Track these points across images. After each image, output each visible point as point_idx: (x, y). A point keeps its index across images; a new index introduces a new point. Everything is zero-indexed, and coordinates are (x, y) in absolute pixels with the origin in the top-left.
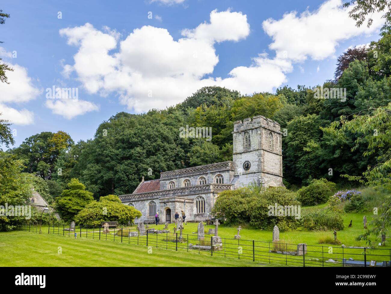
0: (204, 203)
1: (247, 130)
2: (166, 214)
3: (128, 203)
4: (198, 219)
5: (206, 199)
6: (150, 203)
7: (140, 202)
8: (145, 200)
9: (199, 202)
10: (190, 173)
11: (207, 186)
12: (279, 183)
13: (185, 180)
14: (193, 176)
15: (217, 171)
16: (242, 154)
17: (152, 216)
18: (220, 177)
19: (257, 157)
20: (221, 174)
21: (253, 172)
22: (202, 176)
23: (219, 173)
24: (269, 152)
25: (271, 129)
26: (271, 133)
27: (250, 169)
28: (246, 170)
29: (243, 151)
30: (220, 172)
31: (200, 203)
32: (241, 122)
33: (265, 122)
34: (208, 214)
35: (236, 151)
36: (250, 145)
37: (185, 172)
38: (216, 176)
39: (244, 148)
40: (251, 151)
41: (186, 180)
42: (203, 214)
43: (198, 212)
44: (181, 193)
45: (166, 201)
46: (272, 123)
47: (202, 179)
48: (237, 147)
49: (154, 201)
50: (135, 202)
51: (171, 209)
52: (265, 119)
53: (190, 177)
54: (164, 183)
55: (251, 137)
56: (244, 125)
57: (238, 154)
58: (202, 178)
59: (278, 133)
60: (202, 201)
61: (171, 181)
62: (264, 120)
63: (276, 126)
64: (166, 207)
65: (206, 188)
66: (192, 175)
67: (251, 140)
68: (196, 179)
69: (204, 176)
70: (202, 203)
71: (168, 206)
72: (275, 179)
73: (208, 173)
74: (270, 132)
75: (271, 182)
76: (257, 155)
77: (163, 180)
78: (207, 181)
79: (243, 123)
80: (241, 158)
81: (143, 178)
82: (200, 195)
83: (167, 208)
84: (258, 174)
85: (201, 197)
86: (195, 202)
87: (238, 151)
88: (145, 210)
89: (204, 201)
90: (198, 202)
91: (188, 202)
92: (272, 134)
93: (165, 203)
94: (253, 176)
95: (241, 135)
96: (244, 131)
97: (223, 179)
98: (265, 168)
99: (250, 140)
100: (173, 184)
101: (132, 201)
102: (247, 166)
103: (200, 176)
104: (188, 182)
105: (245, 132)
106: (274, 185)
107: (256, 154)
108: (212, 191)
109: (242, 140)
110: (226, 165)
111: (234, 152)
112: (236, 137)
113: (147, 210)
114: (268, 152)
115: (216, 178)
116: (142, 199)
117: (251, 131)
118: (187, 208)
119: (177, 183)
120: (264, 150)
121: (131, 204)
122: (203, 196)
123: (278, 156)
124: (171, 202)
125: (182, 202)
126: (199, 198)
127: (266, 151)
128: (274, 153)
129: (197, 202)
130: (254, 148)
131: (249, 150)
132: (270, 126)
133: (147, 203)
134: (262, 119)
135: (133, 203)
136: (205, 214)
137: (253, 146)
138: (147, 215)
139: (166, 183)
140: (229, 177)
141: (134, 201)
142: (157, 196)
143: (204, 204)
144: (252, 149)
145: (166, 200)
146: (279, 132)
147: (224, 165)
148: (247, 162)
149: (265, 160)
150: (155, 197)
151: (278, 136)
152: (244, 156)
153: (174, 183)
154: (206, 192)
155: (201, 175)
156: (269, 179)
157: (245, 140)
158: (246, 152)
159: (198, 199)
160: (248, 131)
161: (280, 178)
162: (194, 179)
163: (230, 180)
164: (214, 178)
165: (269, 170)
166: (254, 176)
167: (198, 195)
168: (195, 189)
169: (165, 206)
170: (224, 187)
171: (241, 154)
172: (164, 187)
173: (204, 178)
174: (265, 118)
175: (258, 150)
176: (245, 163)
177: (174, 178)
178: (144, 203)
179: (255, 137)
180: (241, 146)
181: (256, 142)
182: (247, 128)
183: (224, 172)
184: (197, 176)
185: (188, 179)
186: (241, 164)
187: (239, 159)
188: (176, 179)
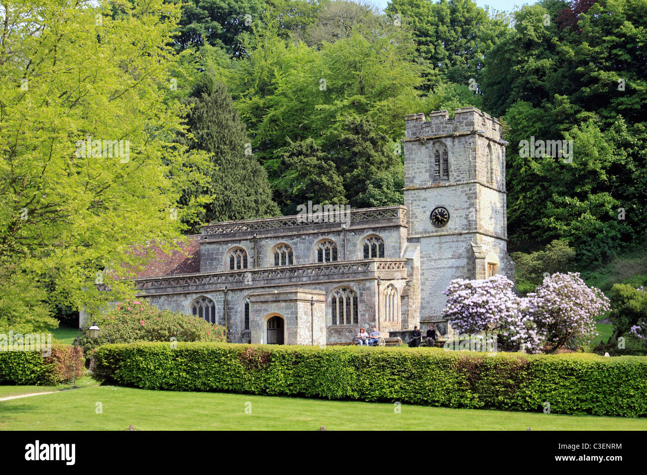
0: (356, 302)
1: (439, 137)
2: (268, 330)
6: (196, 301)
7: (164, 298)
8: (178, 294)
9: (341, 299)
10: (290, 230)
13: (275, 246)
14: (299, 236)
15: (368, 226)
16: (428, 190)
18: (374, 241)
19: (465, 198)
20: (377, 233)
21: (456, 232)
22: (325, 237)
23: (371, 232)
24: (487, 187)
25: (489, 136)
27: (448, 225)
28: (439, 227)
29: (428, 184)
30: (374, 229)
32: (424, 118)
33: (481, 121)
35: (412, 182)
36: (446, 171)
38: (364, 238)
39: (431, 176)
40: (450, 186)
41: (280, 246)
43: (338, 322)
47: (324, 244)
48: (415, 173)
49: (208, 296)
51: (283, 316)
52: (481, 116)
53: (290, 237)
54: (214, 249)
55: (450, 154)
56: (434, 126)
57: (417, 188)
58: (324, 242)
59: (499, 143)
60: (348, 299)
61: (234, 245)
62: (480, 118)
64: (269, 312)
66: (295, 233)
67: (450, 161)
68: (309, 243)
69: (332, 238)
70: (348, 302)
72: (496, 245)
73: (341, 231)
74: (488, 142)
75: (492, 254)
76: (466, 194)
77: (209, 243)
78: (339, 249)
80: (425, 200)
83: (272, 316)
84: (467, 236)
85: (345, 289)
87: (417, 183)
89: (355, 299)
92: (490, 146)
94: (455, 240)
95: (424, 147)
96: (431, 139)
97: (381, 246)
98: (480, 223)
99: (446, 161)
100: (239, 252)
102: (440, 219)
103: (321, 238)
104: (284, 249)
105: (435, 140)
107: (462, 192)
108: (376, 275)
109: (427, 159)
110: (392, 215)
111: (408, 184)
112: (412, 150)
115: (363, 243)
116: (170, 291)
117: (449, 140)
119: (252, 252)
120: (480, 184)
122: (354, 286)
123: (501, 194)
124: (285, 301)
125: (308, 301)
126: (341, 291)
127: (482, 185)
128: (493, 189)
129: (334, 299)
130: (458, 179)
131: (446, 183)
133: (186, 302)
134: (477, 116)
136: (356, 327)
137: (456, 174)
139: (218, 249)
140: (398, 241)
142: (219, 286)
143: (356, 305)
144: (451, 182)
147: (384, 214)
148: (440, 210)
150: (212, 288)
151: (500, 149)
152: (432, 194)
153: (243, 250)
154: (360, 277)
155: (323, 234)
156: (489, 247)
157: (433, 159)
158: (438, 188)
159: (338, 293)
160: (443, 140)
161: (502, 242)
162: (304, 243)
163: (400, 248)
164: (358, 242)
165: (486, 228)
166: (457, 241)
168: (328, 270)
170: (394, 266)
171: (424, 189)
172: (212, 259)
173: (331, 243)
174: (480, 112)
175: (467, 183)
176: (436, 211)
177: (244, 240)
178: (177, 301)
179: (460, 155)
180: (426, 172)
181: (463, 167)
182: (442, 134)
183: (385, 230)
184: (311, 237)
185: (286, 242)
186: (425, 212)
187: (419, 200)
188: (249, 241)
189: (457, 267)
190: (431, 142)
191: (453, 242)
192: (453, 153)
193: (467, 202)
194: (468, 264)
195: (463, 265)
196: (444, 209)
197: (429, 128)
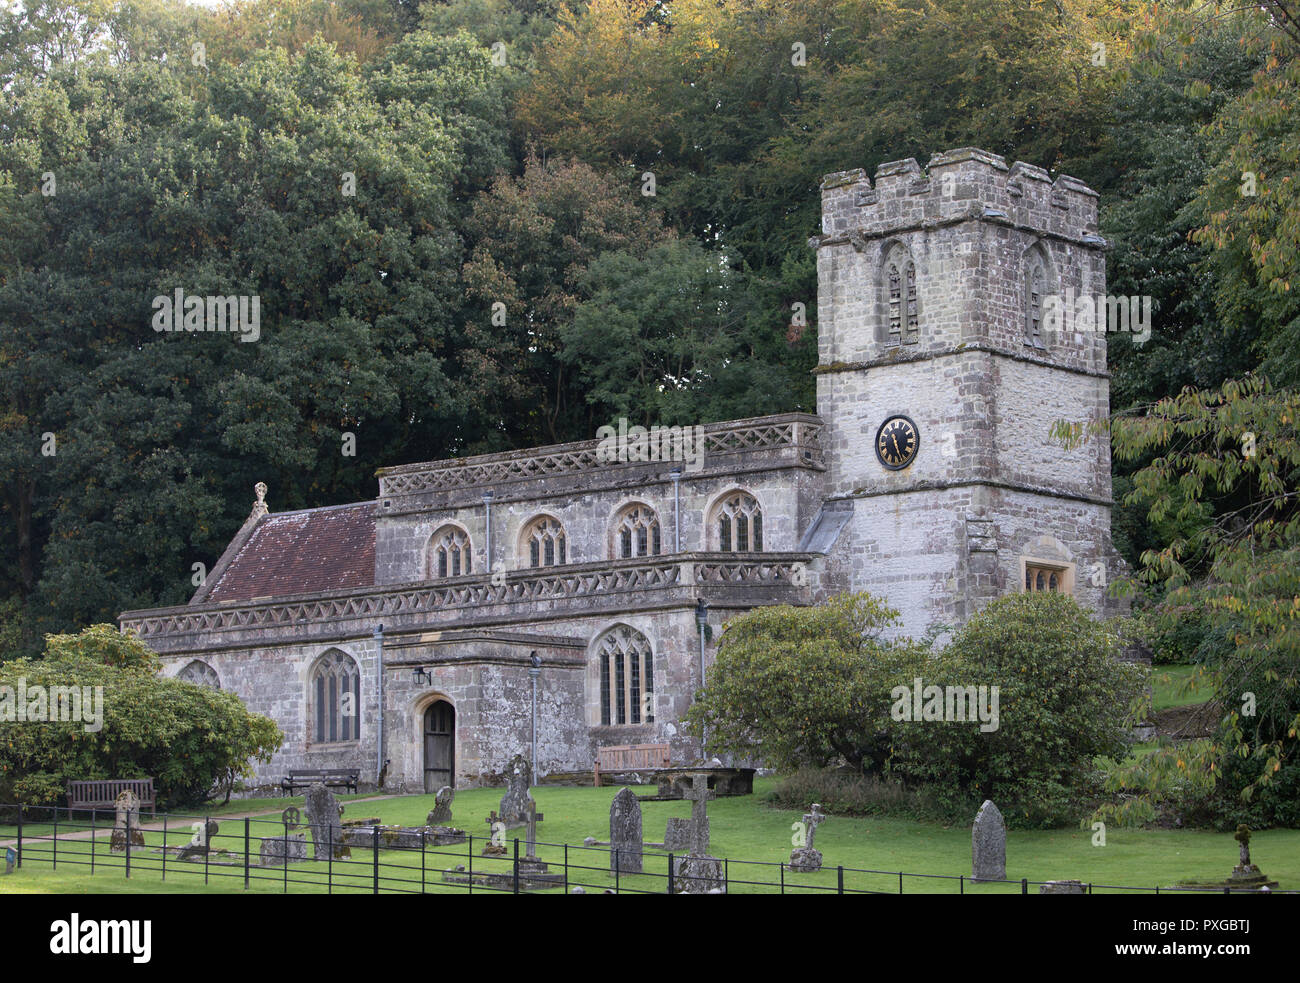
0: (649, 666)
1: (895, 232)
2: (426, 735)
3: (182, 662)
4: (610, 759)
5: (660, 645)
6: (323, 660)
7: (258, 653)
8: (286, 643)
9: (620, 658)
10: (559, 479)
11: (665, 565)
12: (1091, 545)
13: (529, 523)
14: (578, 495)
15: (724, 469)
16: (873, 372)
17: (333, 739)
18: (742, 508)
19: (954, 392)
20: (747, 487)
21: (935, 479)
22: (634, 498)
23: (733, 485)
24: (1026, 360)
25: (1038, 227)
26: (1038, 246)
27: (916, 461)
28: (895, 469)
29: (873, 356)
30: (739, 476)
31: (620, 666)
32: (864, 182)
33: (1002, 185)
34: (671, 729)
35: (834, 350)
36: (913, 319)
37: (534, 468)
38: (720, 499)
39: (881, 335)
40: (920, 358)
41: (540, 522)
42: (644, 731)
43: (614, 719)
44: (511, 603)
45: (429, 657)
46: (1045, 188)
47: (633, 517)
48: (844, 326)
49: (346, 648)
50: (229, 658)
51: (454, 701)
52: (1002, 171)
53: (559, 499)
55: (919, 276)
56: (883, 201)
57: (847, 368)
58: (633, 510)
59: (1081, 245)
60: (635, 657)
61: (444, 522)
62: (997, 177)
63: (1073, 201)
64: (426, 688)
65: (656, 578)
66: (572, 488)
67: (923, 293)
68: (602, 514)
69: (646, 498)
70: (635, 667)
71: (438, 689)
72: (1062, 518)
73: (669, 483)
74: (1033, 240)
75: (1042, 540)
76: (957, 381)
77: (393, 516)
78: (664, 529)
79: (873, 182)
80: (864, 397)
81: (261, 495)
82: (625, 620)
83: (431, 699)
84: (957, 491)
85: (627, 632)
86: (594, 658)
87: (847, 356)
88: (287, 704)
89: (649, 656)
90: (612, 659)
91: (552, 663)
92: (1043, 253)
93: (418, 667)
94: (931, 503)
95: (861, 258)
96: (878, 236)
97: (758, 520)
98: (1002, 457)
99: (912, 291)
100: (456, 539)
101: (209, 651)
102: (898, 448)
103: (624, 500)
104: (550, 531)
105: (889, 239)
106: (1056, 557)
107: (946, 375)
108: (692, 595)
109: (870, 289)
110: (779, 440)
111: (825, 357)
112: (835, 266)
113: (302, 702)
114: (1020, 360)
115: (718, 512)
116: (270, 634)
117: (917, 236)
118: (546, 694)
119: (480, 537)
120: (995, 354)
121: (203, 666)
122: (642, 623)
123: (1084, 380)
124: (455, 661)
125: (521, 661)
126: (618, 635)
127: (1005, 356)
128: (1058, 368)
129: (605, 659)
130: (938, 339)
131: (911, 351)
132: (1031, 205)
133: (301, 663)
134: (984, 170)
135: (214, 662)
136: (651, 731)
137: (933, 327)
138: (301, 735)
139: (411, 532)
140: (794, 508)
141: (220, 650)
142: (366, 623)
143: (649, 674)
144: (924, 348)
145: (422, 653)
146: (1092, 237)
147: (763, 437)
148: (897, 422)
149: (1002, 411)
150: (354, 627)
151: (1085, 259)
152: (881, 381)
153: (463, 535)
154: (656, 599)
155: (628, 489)
156: (1029, 523)
157: (886, 291)
158: (894, 363)
159: (613, 641)
160: (904, 238)
161: (1093, 511)
162: (589, 515)
163: (800, 527)
164: (705, 511)
165: (1024, 471)
166: (936, 507)
167: (612, 622)
168: (591, 582)
169: (419, 684)
170: (766, 571)
171: (862, 368)
172: (399, 558)
173: (649, 513)
174: (997, 161)
175: (958, 352)
176: (889, 426)
177: (464, 508)
178: (283, 660)
179: (942, 278)
180: (867, 323)
181: (950, 307)
182: (900, 221)
183: (763, 479)
184: (603, 500)
185: (550, 513)
186: (864, 430)
187: (852, 399)
188: (473, 510)
189: (936, 576)
190: (877, 244)
191: (926, 508)
192: (926, 273)
193: (957, 401)
194: (960, 566)
195: (949, 569)
196: (906, 422)
197: (875, 208)
